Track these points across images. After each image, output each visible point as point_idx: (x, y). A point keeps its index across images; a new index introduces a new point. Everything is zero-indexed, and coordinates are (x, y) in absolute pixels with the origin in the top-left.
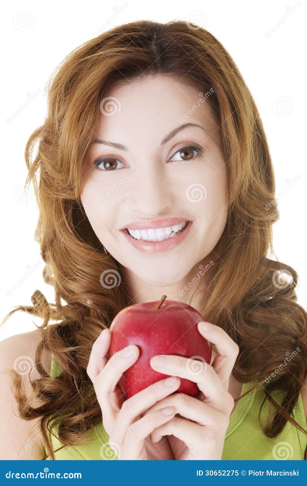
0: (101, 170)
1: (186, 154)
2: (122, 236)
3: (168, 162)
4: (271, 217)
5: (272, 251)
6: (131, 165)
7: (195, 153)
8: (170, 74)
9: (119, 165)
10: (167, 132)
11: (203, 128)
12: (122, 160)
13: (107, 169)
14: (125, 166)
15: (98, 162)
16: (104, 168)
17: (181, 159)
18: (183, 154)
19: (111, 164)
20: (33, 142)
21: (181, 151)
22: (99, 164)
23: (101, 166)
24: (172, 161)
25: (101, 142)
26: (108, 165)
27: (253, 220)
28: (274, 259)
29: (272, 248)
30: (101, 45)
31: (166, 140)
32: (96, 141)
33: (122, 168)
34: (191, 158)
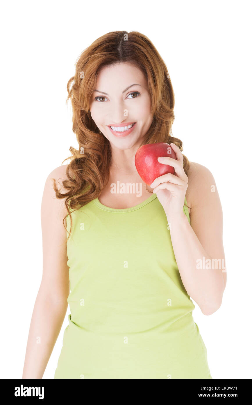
0: (98, 101)
1: (134, 95)
2: (108, 128)
3: (126, 99)
4: (171, 120)
5: (171, 133)
6: (110, 100)
7: (137, 95)
8: (126, 62)
9: (106, 100)
10: (125, 88)
11: (140, 85)
12: (107, 98)
13: (101, 101)
14: (108, 100)
15: (97, 98)
16: (99, 101)
17: (132, 98)
18: (132, 95)
19: (103, 99)
20: (70, 83)
21: (131, 94)
22: (97, 99)
23: (98, 100)
24: (127, 99)
25: (97, 91)
26: (101, 99)
27: (163, 121)
28: (172, 136)
29: (171, 131)
30: (97, 48)
31: (124, 92)
32: (96, 90)
33: (107, 101)
34: (136, 97)
